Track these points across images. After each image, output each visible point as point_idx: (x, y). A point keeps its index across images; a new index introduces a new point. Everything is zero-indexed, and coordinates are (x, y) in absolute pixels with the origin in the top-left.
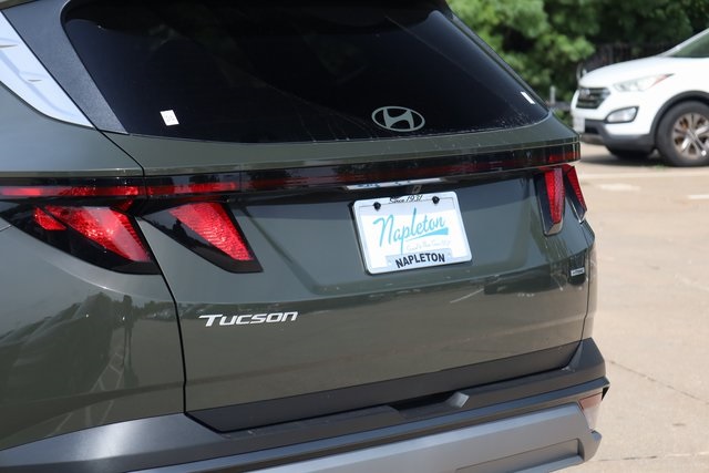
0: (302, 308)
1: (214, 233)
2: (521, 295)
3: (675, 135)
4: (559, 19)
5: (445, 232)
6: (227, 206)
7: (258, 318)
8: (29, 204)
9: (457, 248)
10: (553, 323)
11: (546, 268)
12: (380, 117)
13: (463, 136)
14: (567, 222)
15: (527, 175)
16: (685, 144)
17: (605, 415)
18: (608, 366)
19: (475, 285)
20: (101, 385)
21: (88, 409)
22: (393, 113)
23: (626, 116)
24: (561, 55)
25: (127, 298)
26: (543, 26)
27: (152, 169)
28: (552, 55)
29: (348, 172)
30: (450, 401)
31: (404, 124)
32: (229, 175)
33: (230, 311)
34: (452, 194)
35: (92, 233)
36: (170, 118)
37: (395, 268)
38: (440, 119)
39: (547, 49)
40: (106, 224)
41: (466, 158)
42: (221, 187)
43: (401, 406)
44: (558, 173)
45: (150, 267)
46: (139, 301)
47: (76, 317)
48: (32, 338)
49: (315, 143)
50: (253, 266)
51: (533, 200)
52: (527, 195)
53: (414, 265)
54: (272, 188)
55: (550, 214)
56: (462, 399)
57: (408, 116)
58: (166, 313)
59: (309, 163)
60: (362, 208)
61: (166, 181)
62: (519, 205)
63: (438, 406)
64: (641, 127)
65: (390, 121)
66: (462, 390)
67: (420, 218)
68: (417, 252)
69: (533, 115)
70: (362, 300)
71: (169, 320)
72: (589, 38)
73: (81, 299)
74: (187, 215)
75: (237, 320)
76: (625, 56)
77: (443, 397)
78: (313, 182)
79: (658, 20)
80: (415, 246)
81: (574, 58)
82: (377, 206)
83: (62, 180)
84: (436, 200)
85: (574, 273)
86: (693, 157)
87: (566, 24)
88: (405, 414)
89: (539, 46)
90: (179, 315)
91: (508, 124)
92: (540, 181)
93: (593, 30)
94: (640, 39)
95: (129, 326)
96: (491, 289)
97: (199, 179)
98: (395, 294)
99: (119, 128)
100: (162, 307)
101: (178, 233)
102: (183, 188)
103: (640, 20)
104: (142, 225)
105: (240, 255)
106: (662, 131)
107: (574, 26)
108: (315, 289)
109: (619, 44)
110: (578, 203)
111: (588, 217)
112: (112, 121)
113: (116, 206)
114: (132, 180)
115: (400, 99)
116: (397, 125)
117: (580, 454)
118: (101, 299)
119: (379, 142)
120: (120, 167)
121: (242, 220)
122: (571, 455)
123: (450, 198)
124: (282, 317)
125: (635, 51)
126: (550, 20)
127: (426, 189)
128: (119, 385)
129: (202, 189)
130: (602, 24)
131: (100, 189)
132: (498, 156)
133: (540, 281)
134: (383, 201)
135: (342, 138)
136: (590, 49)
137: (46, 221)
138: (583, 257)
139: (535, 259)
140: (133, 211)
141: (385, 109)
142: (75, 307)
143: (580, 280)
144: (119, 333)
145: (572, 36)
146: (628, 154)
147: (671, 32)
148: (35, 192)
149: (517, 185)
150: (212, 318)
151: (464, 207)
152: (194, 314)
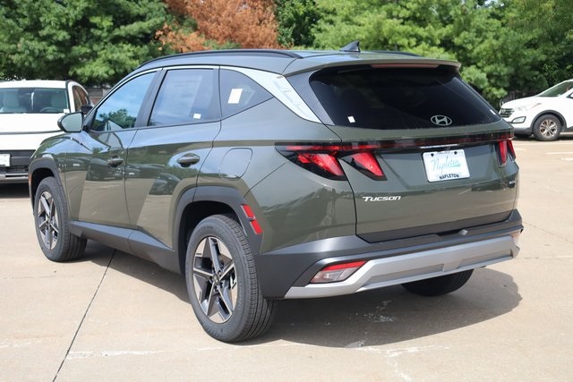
0: (403, 195)
1: (369, 165)
2: (488, 191)
3: (541, 128)
4: (492, 81)
5: (459, 165)
6: (373, 154)
7: (385, 198)
8: (296, 153)
9: (464, 172)
10: (500, 203)
11: (498, 181)
12: (434, 119)
13: (467, 127)
14: (508, 162)
15: (492, 143)
16: (546, 131)
17: (522, 240)
18: (523, 220)
19: (467, 188)
20: (323, 224)
21: (318, 233)
22: (439, 118)
23: (521, 120)
24: (493, 95)
25: (334, 190)
26: (486, 84)
27: (344, 140)
28: (489, 96)
29: (418, 142)
30: (460, 233)
31: (444, 122)
32: (372, 142)
33: (374, 195)
34: (462, 151)
35: (321, 164)
36: (351, 119)
37: (439, 179)
38: (457, 121)
39: (487, 93)
40: (326, 160)
41: (465, 136)
42: (369, 147)
43: (441, 234)
44: (505, 142)
45: (343, 178)
46: (338, 191)
47: (313, 197)
48: (296, 205)
49: (409, 130)
50: (383, 178)
51: (495, 153)
52: (492, 151)
53: (447, 178)
54: (389, 147)
55: (501, 159)
56: (465, 232)
57: (445, 119)
58: (348, 196)
59: (403, 138)
60: (427, 156)
61: (349, 144)
62: (489, 155)
63: (455, 235)
64: (527, 125)
65: (438, 121)
66: (465, 228)
67: (449, 159)
68: (448, 173)
69: (495, 119)
70: (423, 192)
71: (349, 199)
72: (505, 89)
73: (316, 190)
74: (358, 158)
75: (377, 199)
76: (520, 96)
77: (457, 231)
78: (405, 145)
79: (534, 81)
80: (447, 171)
81: (499, 97)
82: (432, 155)
83: (309, 144)
84: (456, 153)
85: (510, 183)
86: (548, 137)
87: (496, 83)
88: (442, 237)
89: (484, 92)
90: (354, 197)
91: (486, 123)
92: (498, 145)
93: (507, 85)
94: (526, 89)
95: (334, 200)
96: (474, 189)
97: (362, 144)
98: (435, 191)
99: (332, 123)
100: (348, 193)
101: (353, 164)
102: (356, 147)
103: (527, 81)
104: (341, 161)
105: (378, 173)
106: (535, 127)
107: (498, 84)
108: (408, 187)
109: (517, 91)
110: (513, 156)
111: (516, 160)
112: (329, 121)
113: (330, 153)
114: (335, 144)
115: (442, 112)
116: (441, 123)
117: (512, 255)
118: (324, 190)
119: (434, 129)
120: (331, 138)
121: (379, 160)
122: (508, 256)
123: (461, 152)
124: (395, 198)
125: (524, 94)
126: (489, 81)
127: (452, 148)
128: (330, 223)
129: (363, 147)
130: (511, 83)
131: (324, 147)
132: (479, 136)
133: (496, 186)
134: (435, 153)
135: (419, 128)
136: (506, 93)
137: (302, 159)
138: (514, 177)
139: (495, 177)
140: (337, 156)
141: (436, 117)
142: (313, 194)
143: (513, 186)
144: (330, 203)
145: (498, 88)
146: (523, 136)
147: (539, 86)
148: (299, 148)
149: (487, 147)
150: (367, 198)
151: (467, 156)
152: (360, 196)
